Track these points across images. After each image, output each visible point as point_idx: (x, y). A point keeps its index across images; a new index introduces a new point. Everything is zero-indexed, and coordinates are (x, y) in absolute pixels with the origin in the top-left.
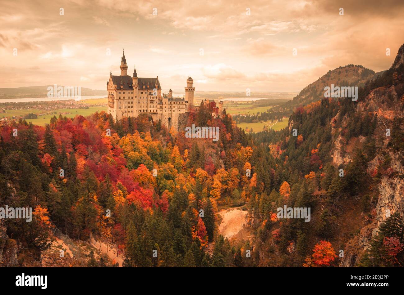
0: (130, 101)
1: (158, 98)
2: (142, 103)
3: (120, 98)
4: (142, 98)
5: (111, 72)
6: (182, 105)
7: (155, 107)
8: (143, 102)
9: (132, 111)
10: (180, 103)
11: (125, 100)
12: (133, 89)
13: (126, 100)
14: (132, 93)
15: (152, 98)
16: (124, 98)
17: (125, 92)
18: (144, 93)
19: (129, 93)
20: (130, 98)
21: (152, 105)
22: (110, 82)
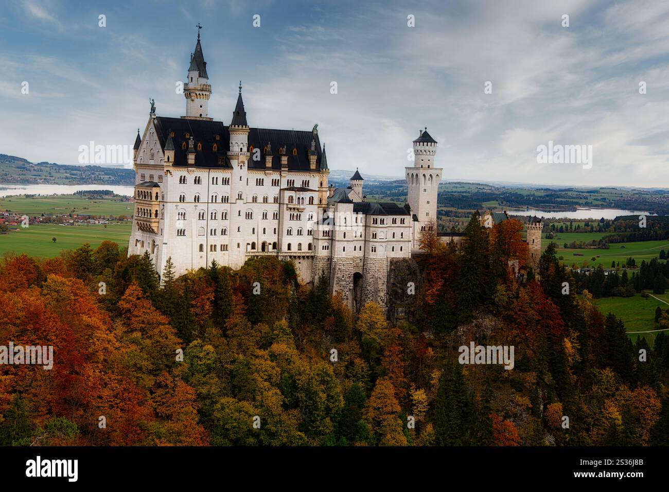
0: (220, 208)
1: (316, 201)
2: (258, 216)
3: (182, 199)
4: (260, 199)
5: (153, 105)
6: (402, 230)
7: (305, 232)
8: (265, 216)
9: (224, 248)
10: (394, 221)
11: (202, 207)
12: (232, 168)
13: (204, 207)
14: (226, 182)
15: (295, 201)
16: (197, 199)
17: (203, 174)
18: (268, 180)
19: (215, 181)
20: (219, 200)
21: (295, 225)
22: (147, 138)
